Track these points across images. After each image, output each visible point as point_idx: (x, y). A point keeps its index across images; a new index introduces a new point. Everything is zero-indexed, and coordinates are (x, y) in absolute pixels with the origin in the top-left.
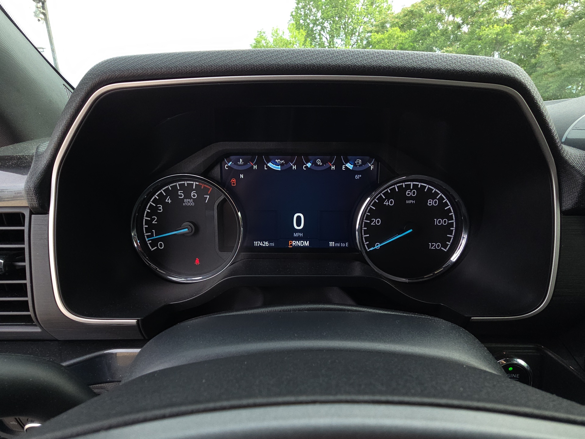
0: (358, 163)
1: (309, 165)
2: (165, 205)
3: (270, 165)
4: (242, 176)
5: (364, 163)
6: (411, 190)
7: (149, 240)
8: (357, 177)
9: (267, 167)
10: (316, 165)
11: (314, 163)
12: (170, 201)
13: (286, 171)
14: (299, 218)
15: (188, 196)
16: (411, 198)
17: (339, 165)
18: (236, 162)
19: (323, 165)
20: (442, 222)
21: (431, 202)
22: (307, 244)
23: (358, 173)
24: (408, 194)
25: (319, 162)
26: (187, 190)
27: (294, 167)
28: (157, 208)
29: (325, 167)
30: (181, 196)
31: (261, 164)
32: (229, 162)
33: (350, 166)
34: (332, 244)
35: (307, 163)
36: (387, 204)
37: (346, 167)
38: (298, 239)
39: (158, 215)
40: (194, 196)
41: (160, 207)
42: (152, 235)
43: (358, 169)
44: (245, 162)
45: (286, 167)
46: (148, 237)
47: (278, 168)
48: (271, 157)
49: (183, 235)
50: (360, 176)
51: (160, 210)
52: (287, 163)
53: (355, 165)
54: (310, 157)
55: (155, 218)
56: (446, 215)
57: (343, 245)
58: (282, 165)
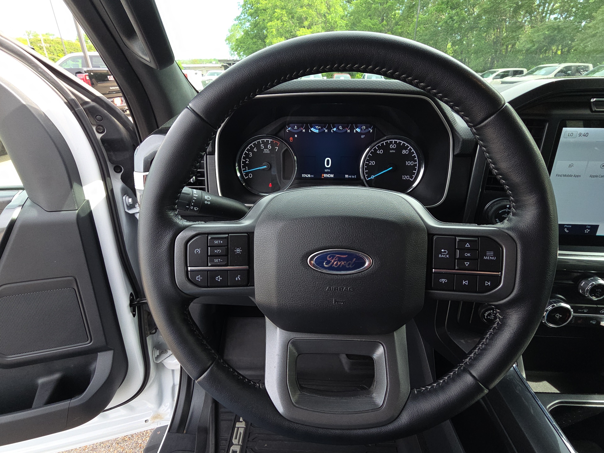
0: (363, 128)
1: (335, 129)
2: (253, 152)
3: (312, 129)
4: (296, 136)
5: (367, 128)
6: (393, 144)
7: (244, 173)
8: (362, 137)
9: (311, 130)
10: (339, 129)
11: (338, 128)
12: (256, 150)
13: (322, 133)
14: (328, 161)
15: (266, 147)
16: (393, 149)
17: (352, 129)
18: (293, 128)
19: (343, 129)
20: (410, 163)
21: (404, 152)
22: (332, 176)
23: (363, 134)
24: (391, 147)
25: (340, 128)
26: (266, 144)
27: (326, 131)
28: (249, 154)
29: (344, 130)
30: (262, 147)
31: (307, 129)
32: (289, 128)
33: (358, 130)
34: (347, 176)
35: (334, 128)
36: (379, 152)
37: (356, 131)
38: (327, 173)
39: (249, 158)
40: (269, 147)
41: (251, 153)
42: (246, 170)
43: (363, 132)
44: (298, 128)
45: (321, 130)
46: (244, 170)
47: (317, 131)
48: (313, 125)
49: (263, 169)
50: (364, 136)
51: (251, 155)
52: (322, 128)
53: (361, 130)
54: (335, 125)
55: (247, 160)
56: (413, 159)
57: (353, 177)
58: (319, 129)
